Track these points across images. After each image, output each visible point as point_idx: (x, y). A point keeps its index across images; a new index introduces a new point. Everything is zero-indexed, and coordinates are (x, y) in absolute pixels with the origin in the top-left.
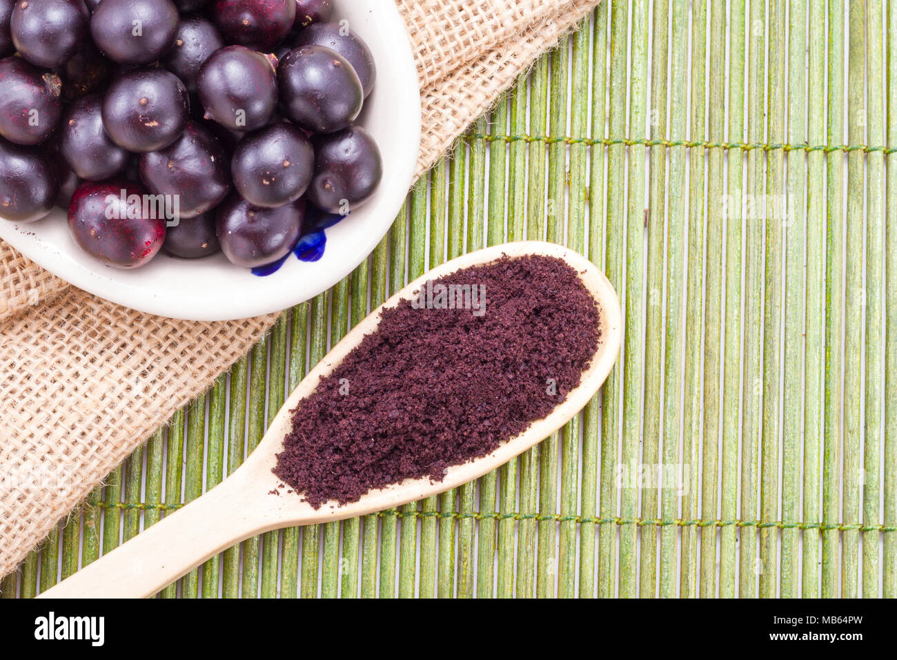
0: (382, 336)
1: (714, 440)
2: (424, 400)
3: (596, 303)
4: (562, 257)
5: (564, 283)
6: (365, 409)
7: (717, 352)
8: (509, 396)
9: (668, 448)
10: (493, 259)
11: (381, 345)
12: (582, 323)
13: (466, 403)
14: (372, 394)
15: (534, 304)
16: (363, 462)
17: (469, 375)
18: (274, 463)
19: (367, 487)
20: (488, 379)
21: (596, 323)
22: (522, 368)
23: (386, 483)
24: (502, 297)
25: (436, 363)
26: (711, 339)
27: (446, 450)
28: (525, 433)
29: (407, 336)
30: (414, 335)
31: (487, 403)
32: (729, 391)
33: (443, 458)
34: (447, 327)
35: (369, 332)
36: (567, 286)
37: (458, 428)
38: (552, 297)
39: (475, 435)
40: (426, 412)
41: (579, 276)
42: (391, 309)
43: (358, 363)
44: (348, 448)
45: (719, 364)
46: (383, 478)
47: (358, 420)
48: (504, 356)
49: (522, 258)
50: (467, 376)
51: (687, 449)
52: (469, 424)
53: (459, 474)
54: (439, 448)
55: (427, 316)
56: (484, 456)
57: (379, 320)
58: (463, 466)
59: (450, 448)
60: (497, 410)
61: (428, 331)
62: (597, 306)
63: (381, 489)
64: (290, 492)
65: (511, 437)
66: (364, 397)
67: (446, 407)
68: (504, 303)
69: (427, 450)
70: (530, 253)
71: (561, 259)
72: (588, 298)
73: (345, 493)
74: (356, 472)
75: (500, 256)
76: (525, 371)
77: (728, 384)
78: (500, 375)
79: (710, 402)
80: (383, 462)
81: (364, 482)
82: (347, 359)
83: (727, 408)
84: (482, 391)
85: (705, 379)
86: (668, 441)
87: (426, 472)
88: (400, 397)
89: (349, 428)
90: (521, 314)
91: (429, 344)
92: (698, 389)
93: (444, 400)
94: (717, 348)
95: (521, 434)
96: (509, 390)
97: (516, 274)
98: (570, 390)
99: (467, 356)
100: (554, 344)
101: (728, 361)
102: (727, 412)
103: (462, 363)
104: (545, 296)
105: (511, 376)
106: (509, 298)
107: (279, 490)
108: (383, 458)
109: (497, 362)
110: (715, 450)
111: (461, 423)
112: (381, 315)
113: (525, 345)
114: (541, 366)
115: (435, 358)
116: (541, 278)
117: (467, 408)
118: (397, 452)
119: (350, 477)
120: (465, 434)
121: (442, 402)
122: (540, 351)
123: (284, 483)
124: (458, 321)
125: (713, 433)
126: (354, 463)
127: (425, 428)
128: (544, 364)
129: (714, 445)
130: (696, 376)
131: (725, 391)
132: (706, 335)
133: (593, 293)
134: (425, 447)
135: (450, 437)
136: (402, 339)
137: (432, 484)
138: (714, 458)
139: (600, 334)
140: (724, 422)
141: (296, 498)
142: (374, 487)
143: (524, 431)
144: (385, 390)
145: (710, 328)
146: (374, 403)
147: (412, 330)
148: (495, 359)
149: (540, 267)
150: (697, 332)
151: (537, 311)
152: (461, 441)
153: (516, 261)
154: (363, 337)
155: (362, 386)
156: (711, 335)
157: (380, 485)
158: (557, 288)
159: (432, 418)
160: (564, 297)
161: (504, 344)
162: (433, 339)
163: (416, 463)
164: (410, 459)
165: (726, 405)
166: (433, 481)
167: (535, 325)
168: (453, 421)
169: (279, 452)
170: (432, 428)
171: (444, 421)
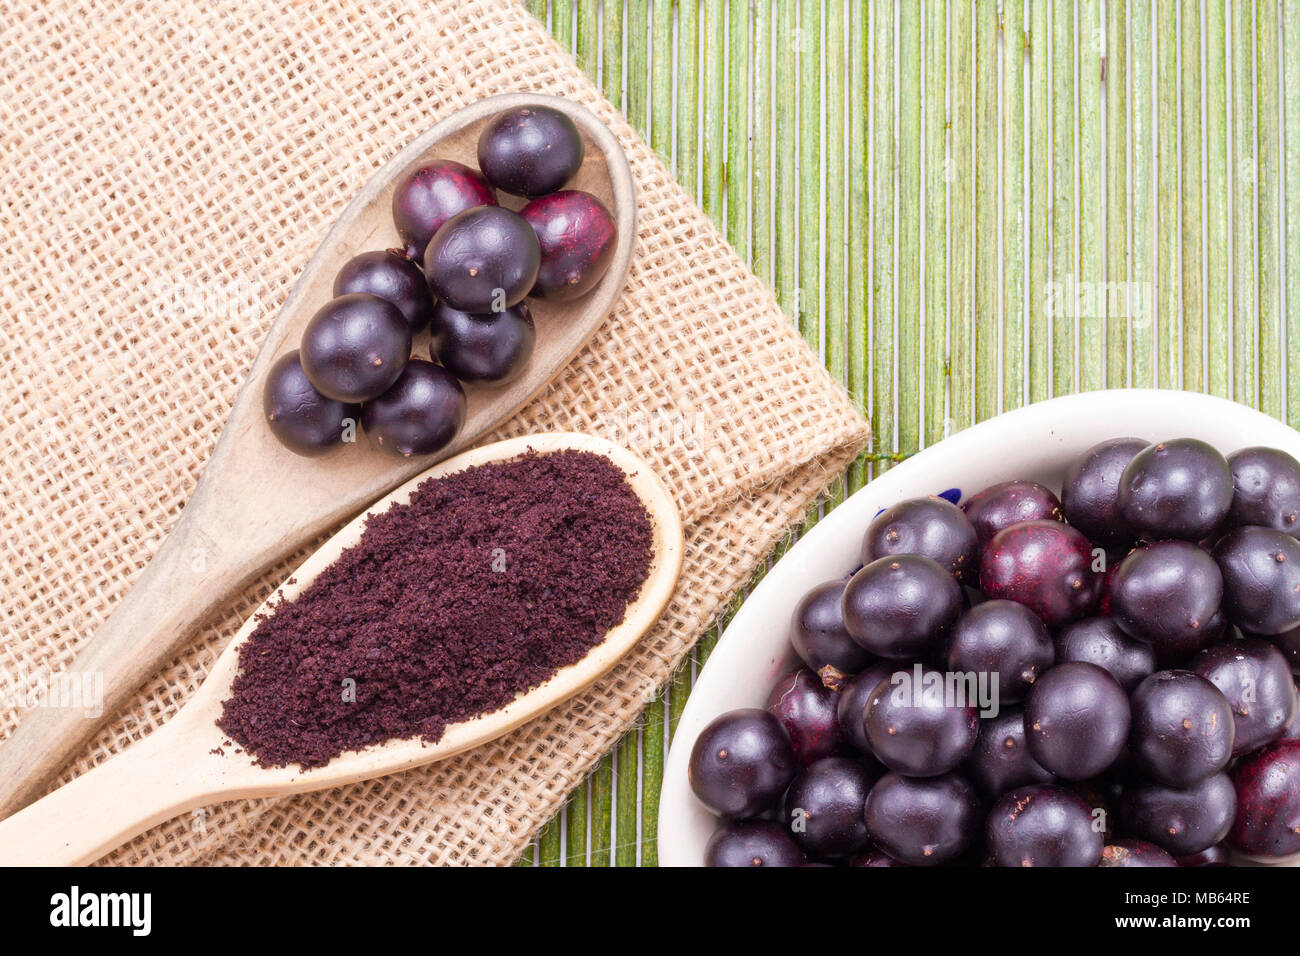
0: (365, 550)
1: (1198, 347)
2: (413, 633)
3: (649, 516)
4: (606, 453)
5: (607, 487)
6: (338, 643)
7: (1198, 235)
8: (527, 632)
9: (1140, 360)
10: (515, 454)
11: (363, 562)
12: (628, 539)
13: (470, 641)
14: (347, 625)
15: (563, 511)
16: (334, 713)
17: (474, 602)
18: (219, 713)
19: (339, 748)
20: (499, 607)
21: (648, 542)
22: (545, 596)
23: (365, 743)
24: (523, 502)
25: (431, 585)
26: (1190, 219)
27: (444, 702)
28: (550, 683)
29: (397, 550)
30: (406, 549)
31: (499, 641)
32: (1214, 283)
33: (441, 713)
34: (450, 539)
35: (350, 546)
36: (610, 491)
37: (460, 673)
38: (590, 504)
39: (482, 682)
40: (415, 649)
41: (628, 480)
42: (379, 516)
43: (334, 584)
44: (314, 695)
45: (1201, 250)
46: (361, 736)
47: (328, 658)
48: (521, 578)
49: (554, 454)
50: (470, 603)
51: (1163, 360)
52: (474, 669)
53: (461, 734)
54: (434, 699)
55: (423, 524)
56: (493, 712)
57: (363, 529)
58: (467, 723)
59: (449, 700)
60: (511, 650)
61: (425, 544)
62: (651, 520)
63: (358, 751)
64: (238, 751)
65: (530, 688)
66: (338, 628)
67: (444, 645)
68: (525, 510)
69: (418, 701)
70: (564, 448)
71: (604, 457)
72: (638, 508)
73: (308, 753)
74: (325, 727)
75: (525, 450)
76: (550, 599)
77: (1214, 274)
78: (515, 603)
79: (1190, 299)
80: (359, 716)
81: (335, 741)
82: (319, 580)
83: (1213, 305)
84: (492, 625)
85: (1183, 270)
86: (1139, 351)
87: (417, 731)
88: (383, 629)
89: (315, 667)
90: (547, 525)
91: (425, 560)
92: (1175, 283)
93: (439, 635)
94: (1198, 229)
95: (543, 684)
96: (527, 623)
97: (545, 473)
98: (611, 627)
99: (471, 576)
100: (590, 567)
101: (1212, 245)
102: (1213, 311)
103: (464, 586)
104: (580, 502)
105: (530, 606)
106: (533, 504)
107: (224, 748)
108: (362, 710)
109: (511, 587)
110: (1198, 360)
111: (465, 666)
112: (366, 523)
113: (550, 565)
114: (571, 594)
115: (431, 580)
116: (575, 479)
117: (471, 646)
118: (379, 703)
119: (317, 734)
120: (469, 681)
121: (437, 638)
122: (571, 574)
123: (230, 740)
124: (462, 532)
125: (1195, 339)
126: (323, 715)
127: (415, 671)
128: (576, 592)
129: (1197, 354)
130: (1173, 267)
131: (1209, 283)
132: (1184, 214)
133: (645, 501)
134: (416, 696)
135: (448, 684)
136: (391, 555)
137: (424, 746)
138: (1197, 370)
139: (653, 556)
140: (1209, 323)
141: (247, 759)
142: (350, 748)
143: (548, 680)
144: (365, 621)
145: (1189, 203)
146: (350, 636)
147: (405, 543)
148: (509, 582)
149: (575, 465)
150: (1173, 210)
151: (569, 522)
152: (463, 691)
153: (546, 457)
154: (341, 551)
155: (334, 614)
156: (1190, 213)
157: (357, 746)
158: (596, 493)
159: (425, 658)
160: (605, 504)
161: (521, 562)
162: (430, 554)
163: (404, 718)
164: (395, 711)
165: (1212, 300)
166: (425, 743)
167: (566, 540)
168: (452, 664)
169: (226, 699)
170: (425, 673)
171: (441, 662)
